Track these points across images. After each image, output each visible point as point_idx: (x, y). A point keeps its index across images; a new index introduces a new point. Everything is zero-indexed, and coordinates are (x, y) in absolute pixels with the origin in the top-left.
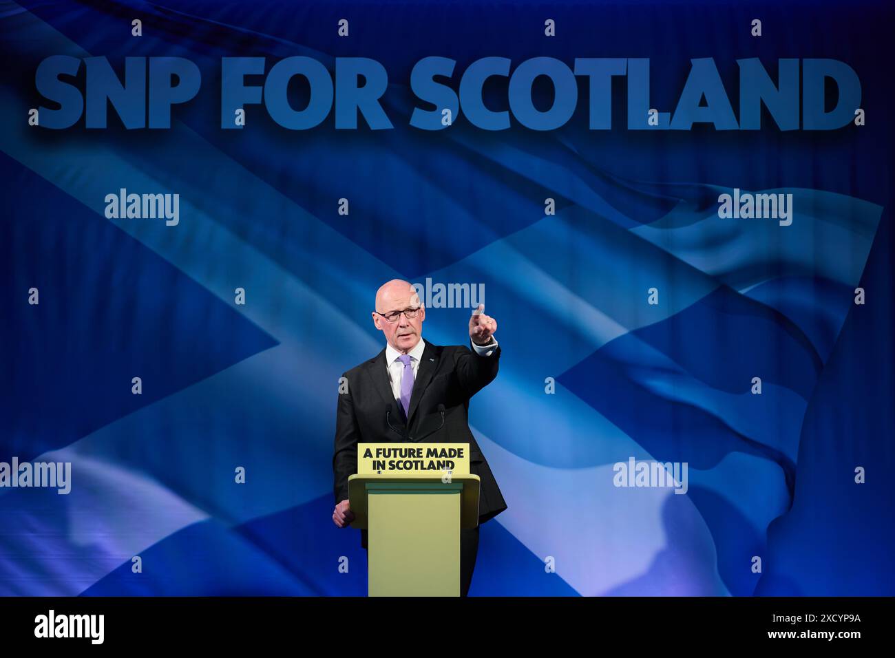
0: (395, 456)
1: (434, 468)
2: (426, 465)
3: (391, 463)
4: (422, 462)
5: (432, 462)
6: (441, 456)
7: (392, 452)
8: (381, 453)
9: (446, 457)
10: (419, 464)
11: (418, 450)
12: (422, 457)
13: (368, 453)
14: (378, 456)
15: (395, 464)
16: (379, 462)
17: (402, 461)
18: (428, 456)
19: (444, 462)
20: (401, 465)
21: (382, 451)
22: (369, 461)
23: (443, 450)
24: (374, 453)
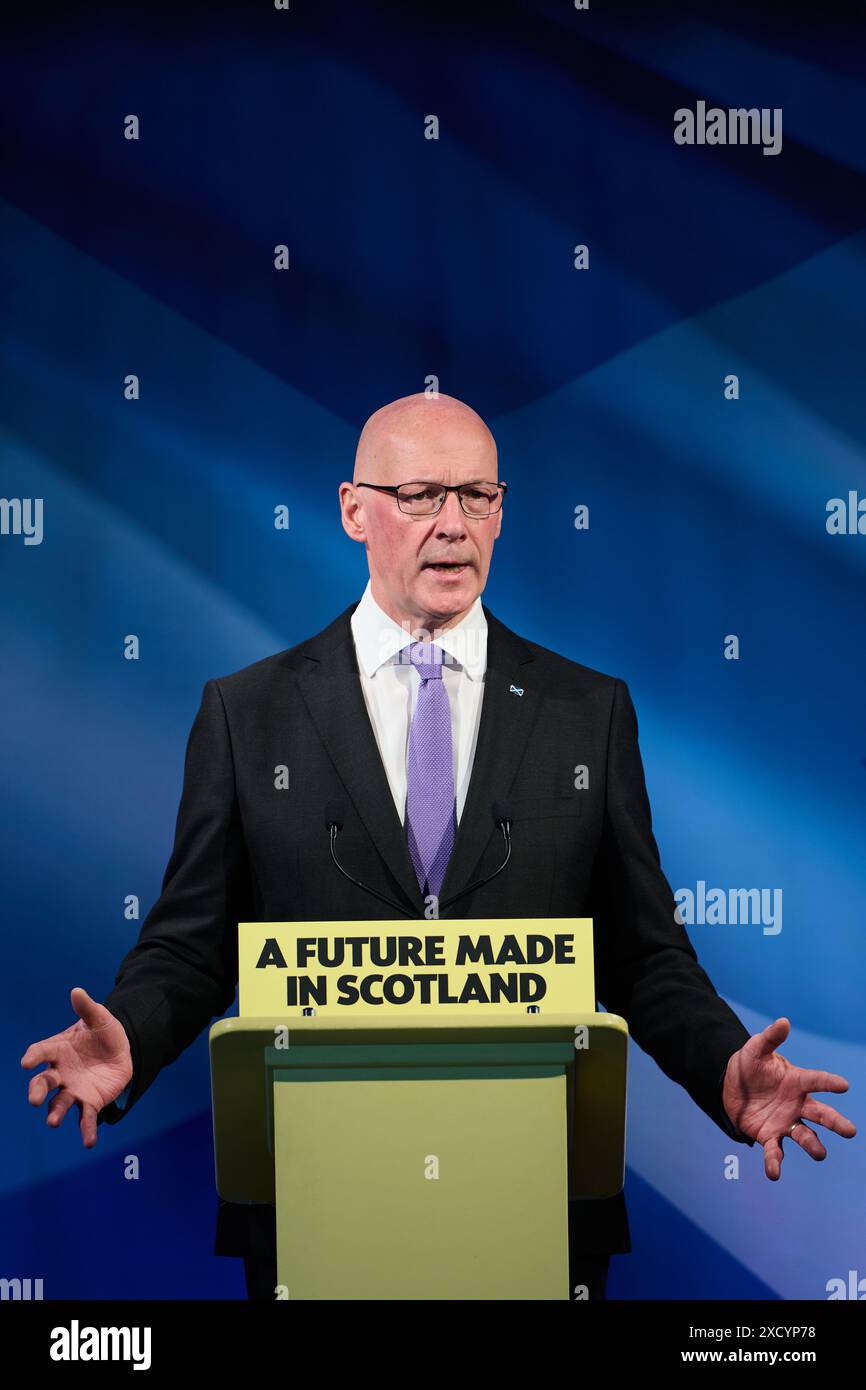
0: (357, 961)
1: (483, 998)
2: (456, 989)
3: (343, 983)
4: (443, 980)
5: (473, 980)
6: (502, 960)
7: (348, 949)
8: (312, 954)
9: (520, 960)
10: (434, 986)
11: (431, 940)
12: (442, 962)
13: (271, 954)
14: (302, 963)
15: (357, 985)
16: (305, 980)
17: (379, 978)
18: (460, 961)
19: (512, 977)
20: (377, 989)
21: (314, 947)
22: (276, 977)
23: (510, 941)
24: (290, 953)
